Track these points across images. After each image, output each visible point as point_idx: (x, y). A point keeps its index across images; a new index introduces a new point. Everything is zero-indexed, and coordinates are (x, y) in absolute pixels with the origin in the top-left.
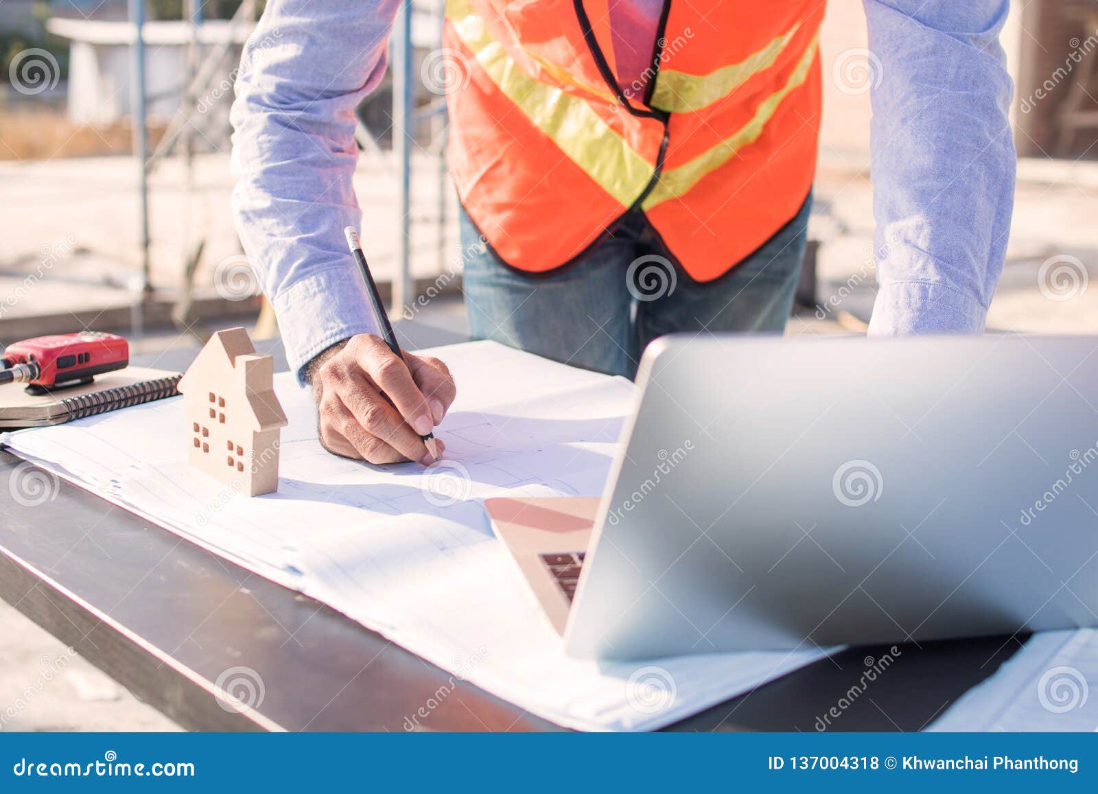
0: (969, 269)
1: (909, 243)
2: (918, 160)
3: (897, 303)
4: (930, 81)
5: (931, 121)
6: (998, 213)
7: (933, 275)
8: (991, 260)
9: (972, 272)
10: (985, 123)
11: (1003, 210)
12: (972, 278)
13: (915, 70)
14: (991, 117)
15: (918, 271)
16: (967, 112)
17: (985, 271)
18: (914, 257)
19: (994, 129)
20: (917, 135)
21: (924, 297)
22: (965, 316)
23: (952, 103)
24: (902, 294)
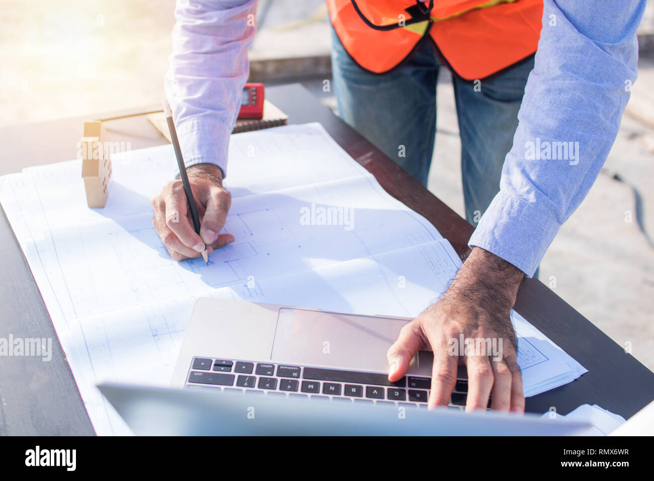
0: (557, 201)
1: (525, 173)
2: (548, 121)
3: (503, 209)
4: (572, 71)
5: (565, 99)
6: (593, 166)
7: (532, 198)
8: (577, 194)
9: (559, 203)
10: (602, 106)
11: (597, 165)
12: (557, 207)
13: (566, 60)
14: (606, 103)
15: (524, 192)
16: (592, 97)
17: (569, 202)
18: (524, 183)
19: (606, 111)
20: (553, 104)
21: (520, 211)
22: (543, 230)
23: (583, 89)
24: (508, 204)
